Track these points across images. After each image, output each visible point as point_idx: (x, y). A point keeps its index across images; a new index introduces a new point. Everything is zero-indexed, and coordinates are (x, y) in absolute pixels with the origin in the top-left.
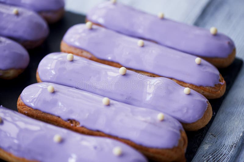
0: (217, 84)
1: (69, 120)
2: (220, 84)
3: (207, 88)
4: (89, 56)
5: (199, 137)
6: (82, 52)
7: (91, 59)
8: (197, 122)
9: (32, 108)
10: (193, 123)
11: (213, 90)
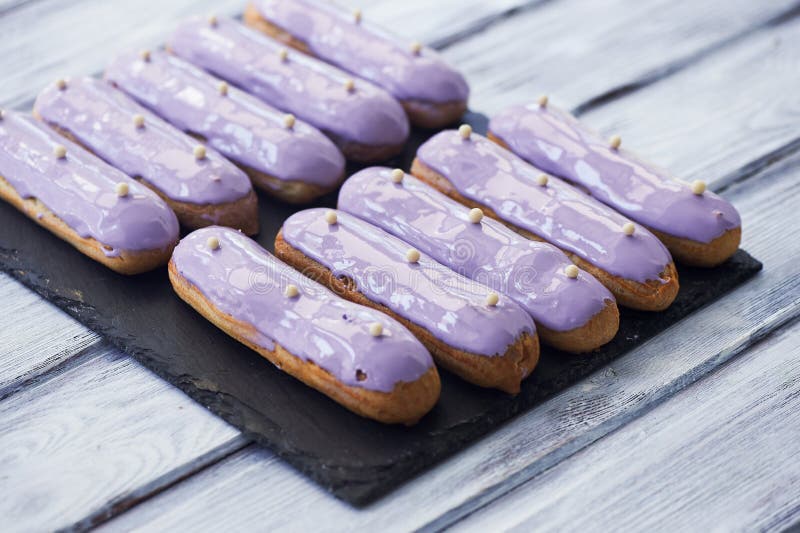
0: (652, 279)
1: (343, 276)
2: (660, 282)
3: (630, 282)
4: (448, 187)
5: (578, 367)
6: (438, 179)
7: (450, 195)
8: (572, 331)
9: (292, 247)
10: (565, 332)
11: (642, 289)
